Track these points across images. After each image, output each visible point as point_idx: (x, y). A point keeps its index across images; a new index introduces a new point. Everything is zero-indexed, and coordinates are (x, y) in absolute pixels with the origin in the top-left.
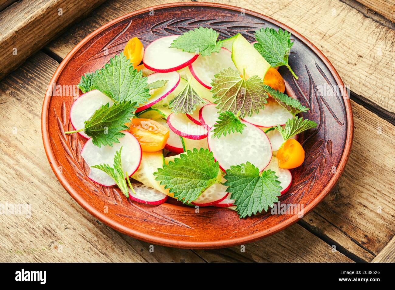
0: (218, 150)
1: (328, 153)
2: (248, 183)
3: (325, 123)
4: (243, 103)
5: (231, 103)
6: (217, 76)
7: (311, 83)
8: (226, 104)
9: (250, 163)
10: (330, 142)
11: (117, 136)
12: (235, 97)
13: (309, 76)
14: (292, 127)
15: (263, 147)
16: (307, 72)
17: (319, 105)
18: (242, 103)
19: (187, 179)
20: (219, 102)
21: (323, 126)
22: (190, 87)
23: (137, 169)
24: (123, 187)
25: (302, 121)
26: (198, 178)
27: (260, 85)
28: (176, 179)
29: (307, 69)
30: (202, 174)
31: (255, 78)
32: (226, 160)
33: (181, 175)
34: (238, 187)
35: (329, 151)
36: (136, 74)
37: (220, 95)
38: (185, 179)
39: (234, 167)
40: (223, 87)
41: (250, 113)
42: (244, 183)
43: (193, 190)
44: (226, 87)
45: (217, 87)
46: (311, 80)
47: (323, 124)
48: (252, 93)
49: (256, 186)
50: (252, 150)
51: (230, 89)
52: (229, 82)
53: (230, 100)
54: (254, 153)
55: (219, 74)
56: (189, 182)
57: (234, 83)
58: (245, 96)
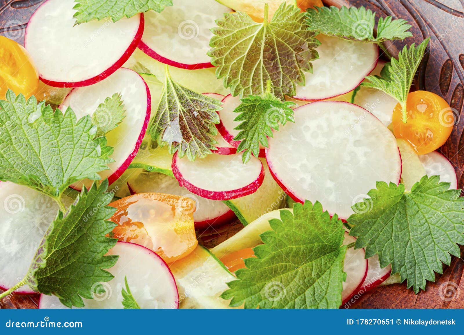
0: (306, 186)
2: (393, 219)
4: (280, 66)
5: (259, 80)
6: (215, 44)
9: (383, 183)
11: (102, 265)
12: (262, 64)
14: (405, 70)
18: (277, 68)
19: (289, 273)
20: (240, 89)
25: (416, 51)
26: (307, 261)
30: (311, 251)
31: (283, 10)
34: (382, 237)
36: (61, 119)
37: (235, 75)
40: (233, 58)
41: (302, 78)
42: (386, 224)
43: (310, 290)
44: (238, 56)
48: (288, 40)
49: (408, 218)
50: (360, 151)
51: (248, 54)
52: (240, 42)
53: (256, 75)
54: (366, 154)
55: (216, 38)
56: (294, 277)
57: (250, 39)
58: (277, 53)
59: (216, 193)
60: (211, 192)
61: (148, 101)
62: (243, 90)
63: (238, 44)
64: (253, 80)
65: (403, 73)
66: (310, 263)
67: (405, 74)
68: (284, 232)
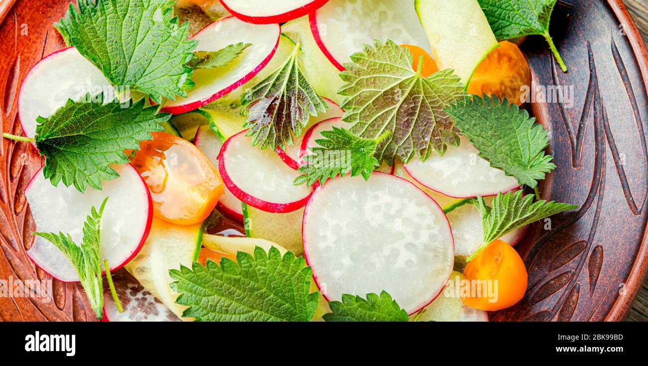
0: (322, 245)
1: (588, 279)
3: (601, 199)
4: (412, 126)
5: (382, 125)
6: (358, 60)
7: (592, 89)
8: (373, 125)
9: (389, 296)
10: (598, 251)
12: (395, 112)
13: (591, 71)
14: (505, 213)
15: (434, 250)
16: (590, 58)
17: (597, 149)
18: (408, 126)
19: (242, 307)
20: (355, 119)
21: (594, 206)
22: (294, 66)
23: (135, 254)
24: (94, 293)
26: (267, 312)
27: (457, 93)
28: (216, 300)
29: (590, 51)
30: (279, 305)
31: (446, 76)
32: (337, 274)
33: (231, 294)
35: (591, 276)
37: (360, 103)
38: (237, 304)
39: (350, 297)
40: (368, 86)
41: (426, 152)
44: (375, 87)
45: (354, 85)
46: (594, 80)
47: (596, 199)
48: (436, 107)
50: (405, 256)
51: (385, 92)
52: (384, 75)
53: (383, 118)
54: (408, 263)
55: (361, 55)
56: (243, 313)
57: (396, 79)
58: (418, 112)
59: (235, 186)
60: (232, 183)
61: (258, 67)
62: (358, 121)
63: (381, 76)
64: (375, 120)
65: (501, 214)
66: (269, 315)
67: (504, 217)
68: (263, 267)
